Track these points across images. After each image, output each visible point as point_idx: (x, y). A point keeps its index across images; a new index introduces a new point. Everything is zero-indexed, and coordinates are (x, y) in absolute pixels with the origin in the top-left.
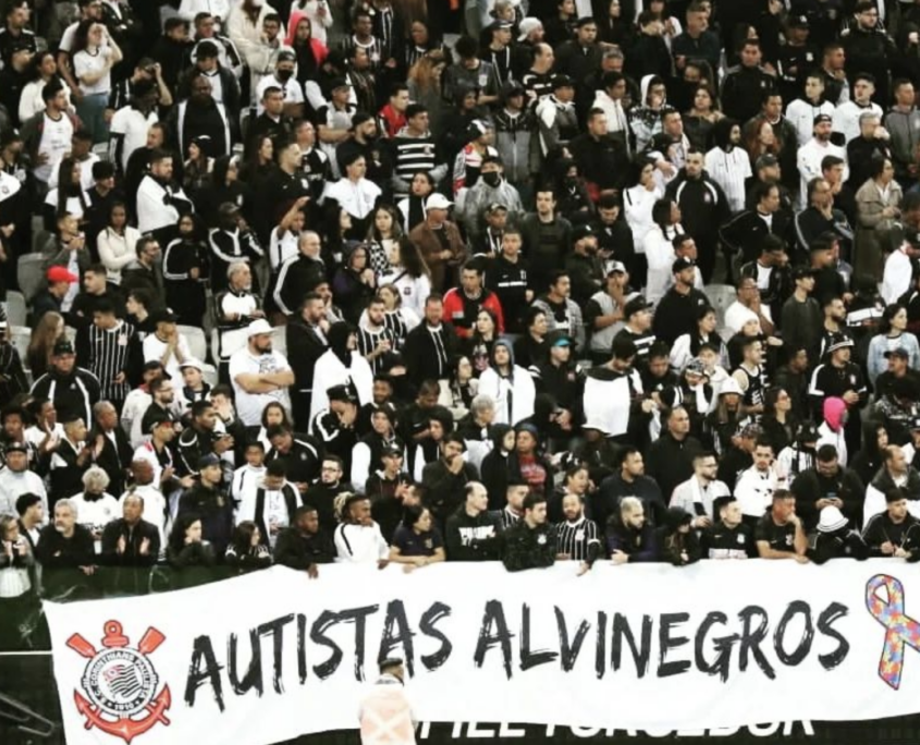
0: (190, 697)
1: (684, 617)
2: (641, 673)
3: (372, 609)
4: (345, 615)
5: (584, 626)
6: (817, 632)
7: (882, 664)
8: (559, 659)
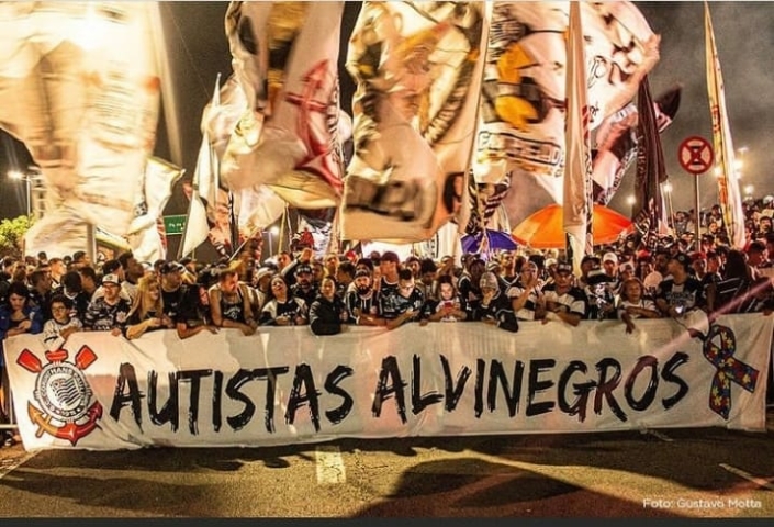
0: (115, 414)
1: (551, 363)
2: (512, 414)
3: (283, 370)
4: (260, 373)
5: (466, 372)
6: (661, 380)
7: (712, 398)
8: (444, 399)
